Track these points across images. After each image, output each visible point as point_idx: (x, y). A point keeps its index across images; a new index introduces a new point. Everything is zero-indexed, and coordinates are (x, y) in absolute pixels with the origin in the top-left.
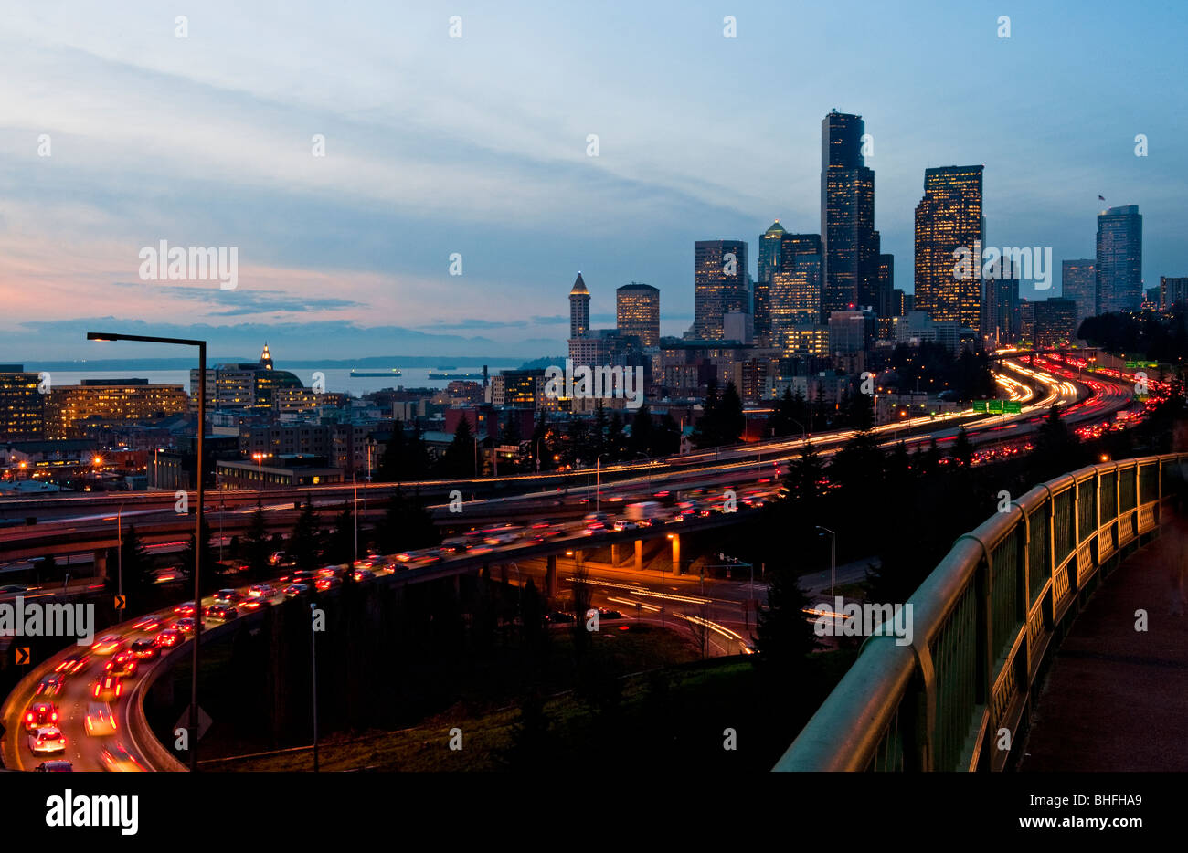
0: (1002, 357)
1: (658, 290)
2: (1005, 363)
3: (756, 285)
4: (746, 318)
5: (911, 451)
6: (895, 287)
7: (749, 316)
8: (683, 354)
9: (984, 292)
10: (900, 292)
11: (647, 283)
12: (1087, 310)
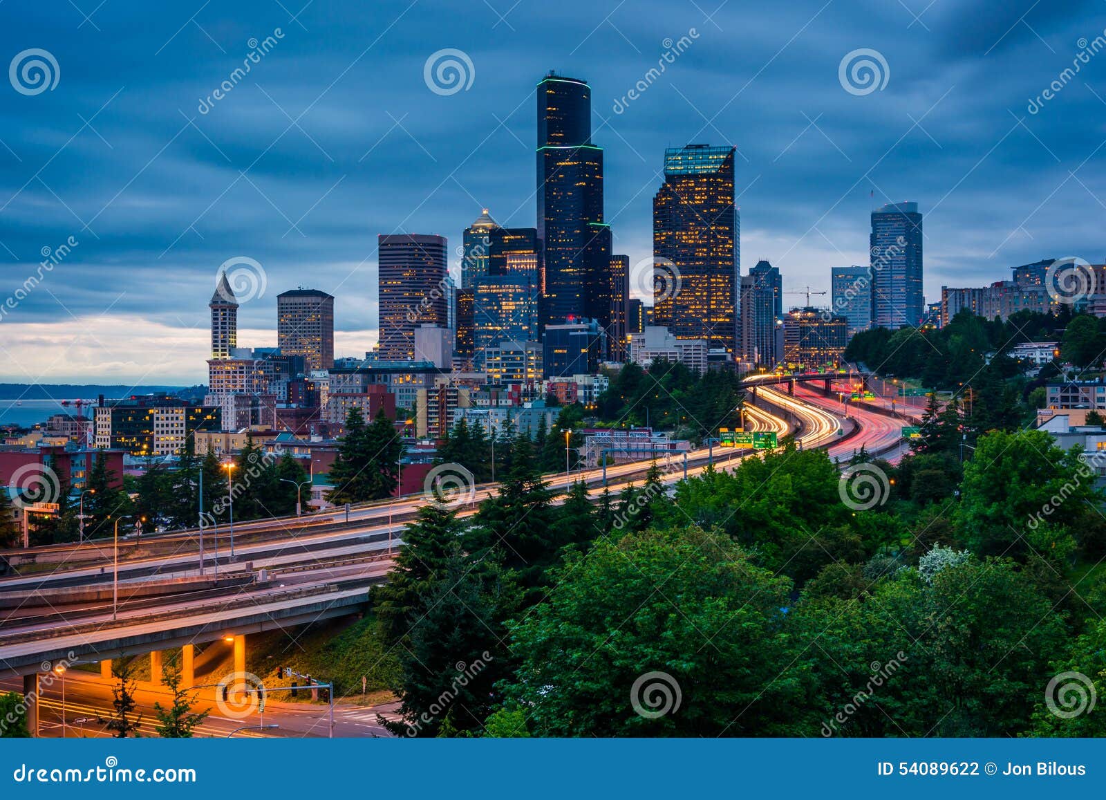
0: (754, 384)
1: (332, 298)
2: (760, 391)
3: (459, 294)
4: (443, 334)
5: (595, 493)
6: (631, 297)
7: (447, 331)
8: (358, 379)
9: (739, 308)
10: (637, 302)
11: (317, 289)
12: (861, 325)
